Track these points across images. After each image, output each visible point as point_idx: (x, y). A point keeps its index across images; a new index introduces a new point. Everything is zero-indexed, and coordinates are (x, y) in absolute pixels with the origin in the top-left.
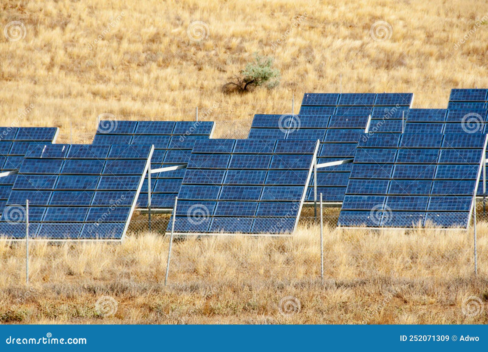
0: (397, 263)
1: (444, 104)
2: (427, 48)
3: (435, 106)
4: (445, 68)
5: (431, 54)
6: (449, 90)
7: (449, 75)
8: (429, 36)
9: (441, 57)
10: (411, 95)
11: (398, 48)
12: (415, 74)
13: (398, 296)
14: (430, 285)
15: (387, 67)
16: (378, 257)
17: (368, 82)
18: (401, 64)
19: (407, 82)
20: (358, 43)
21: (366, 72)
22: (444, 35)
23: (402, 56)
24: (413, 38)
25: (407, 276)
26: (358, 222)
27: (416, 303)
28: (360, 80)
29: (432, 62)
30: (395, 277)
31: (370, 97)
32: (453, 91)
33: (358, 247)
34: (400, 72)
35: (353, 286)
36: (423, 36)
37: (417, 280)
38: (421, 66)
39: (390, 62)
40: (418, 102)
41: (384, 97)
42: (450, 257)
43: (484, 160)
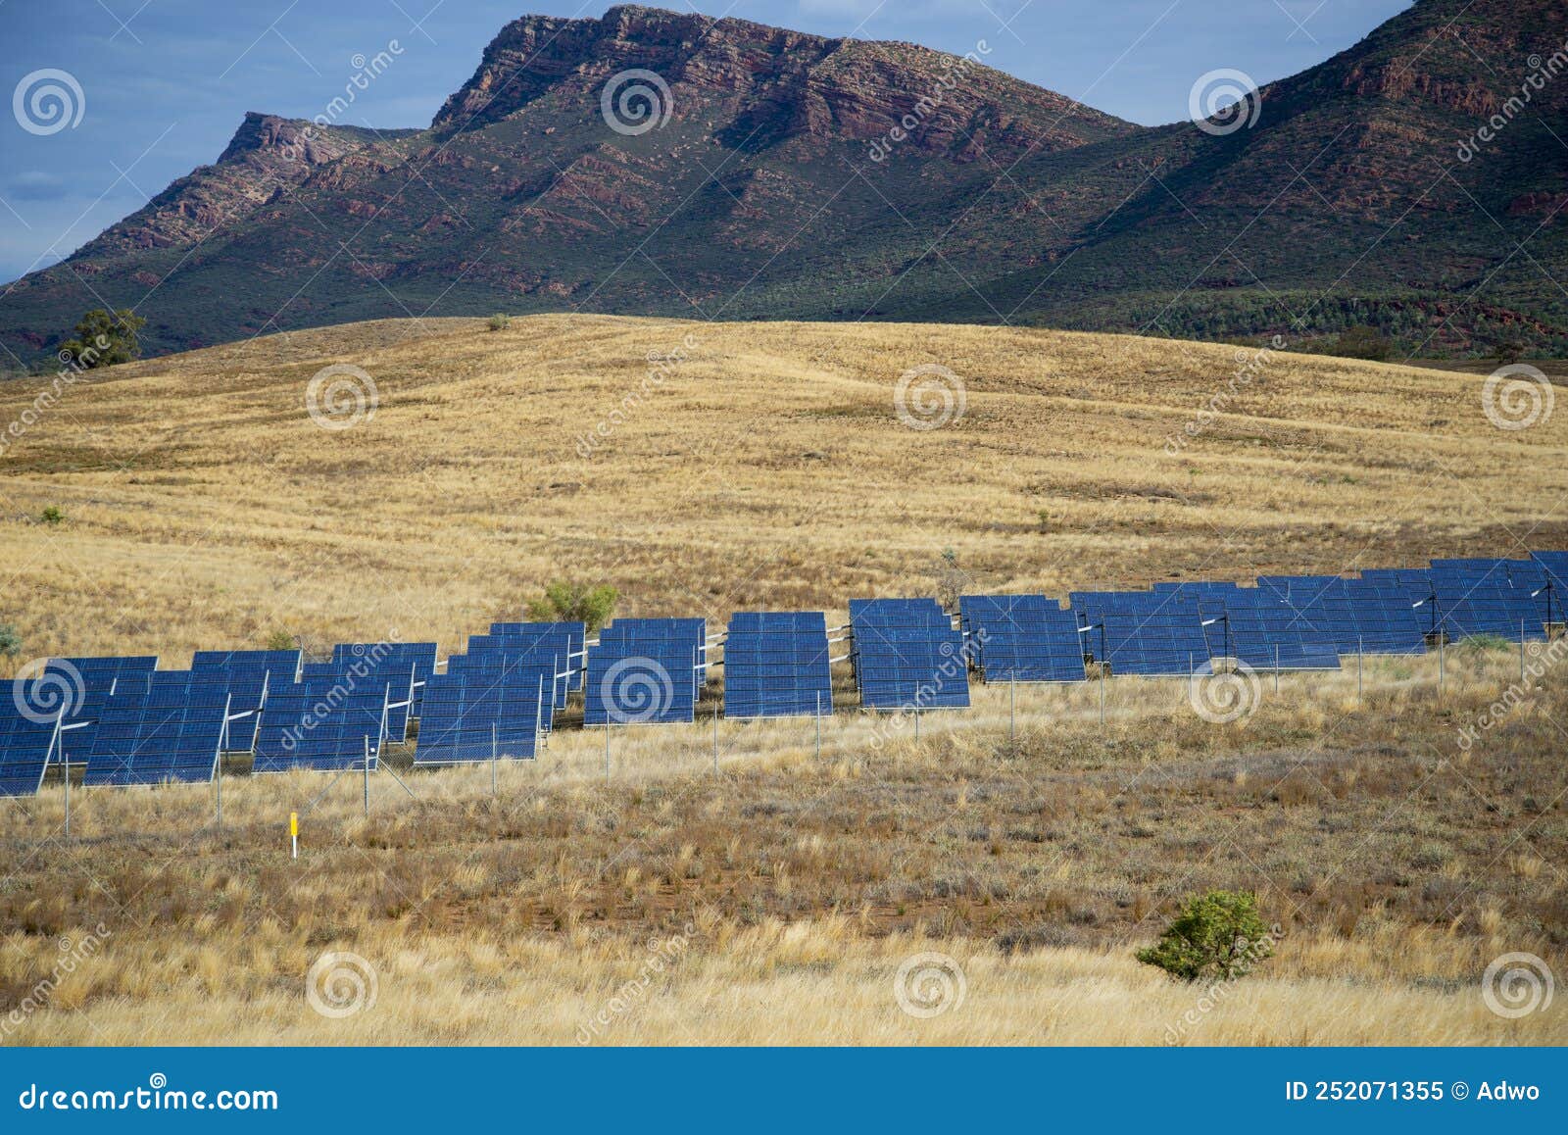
0: (143, 817)
1: (186, 665)
2: (169, 615)
3: (178, 668)
4: (187, 632)
5: (173, 620)
6: (192, 653)
7: (190, 639)
8: (171, 603)
9: (182, 622)
10: (155, 658)
11: (140, 614)
12: (157, 639)
13: (144, 850)
14: (176, 836)
15: (130, 633)
16: (123, 813)
17: (110, 646)
18: (144, 629)
19: (150, 646)
20: (100, 610)
21: (108, 637)
22: (184, 602)
23: (144, 622)
24: (155, 604)
25: (152, 830)
26: (101, 780)
27: (163, 855)
28: (103, 646)
29: (174, 628)
30: (140, 831)
31: (113, 661)
32: (198, 655)
33: (103, 804)
34: (143, 637)
35: (98, 842)
36: (165, 603)
37: (162, 833)
38: (164, 631)
39: (131, 629)
40: (162, 665)
41: (128, 660)
42: (194, 810)
43: (227, 718)
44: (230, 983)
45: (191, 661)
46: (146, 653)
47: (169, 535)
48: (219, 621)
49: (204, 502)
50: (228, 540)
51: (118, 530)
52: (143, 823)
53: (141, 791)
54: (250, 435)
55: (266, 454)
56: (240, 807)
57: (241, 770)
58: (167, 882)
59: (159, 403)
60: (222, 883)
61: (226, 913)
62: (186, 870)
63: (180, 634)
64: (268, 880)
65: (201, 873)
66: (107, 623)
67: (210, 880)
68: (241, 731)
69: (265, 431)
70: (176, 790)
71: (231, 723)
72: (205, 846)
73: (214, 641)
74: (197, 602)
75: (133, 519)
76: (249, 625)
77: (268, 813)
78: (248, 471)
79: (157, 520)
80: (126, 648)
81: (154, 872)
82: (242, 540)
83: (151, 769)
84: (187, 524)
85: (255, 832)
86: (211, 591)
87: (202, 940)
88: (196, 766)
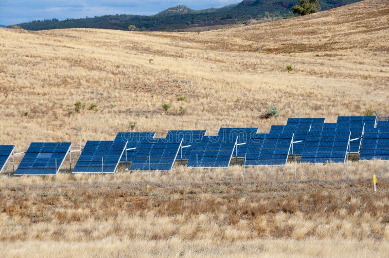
0: (321, 175)
1: (335, 121)
2: (329, 103)
3: (332, 122)
4: (335, 110)
5: (330, 105)
6: (337, 117)
7: (336, 112)
8: (329, 99)
9: (333, 106)
10: (324, 119)
11: (319, 103)
12: (325, 112)
13: (322, 186)
14: (332, 182)
15: (316, 110)
16: (314, 173)
17: (309, 114)
18: (320, 108)
19: (322, 114)
20: (305, 101)
21: (308, 111)
22: (334, 99)
23: (320, 105)
24: (324, 100)
25: (324, 179)
26: (307, 161)
27: (327, 188)
28: (306, 114)
29: (331, 108)
30: (320, 179)
31: (310, 119)
32: (339, 117)
33: (307, 169)
34: (320, 111)
35: (306, 182)
36: (328, 99)
37: (328, 180)
38: (327, 109)
39: (317, 108)
40: (327, 121)
41: (315, 119)
42: (339, 173)
43: (350, 140)
44: (353, 234)
45: (337, 119)
46: (321, 117)
47: (330, 75)
48: (347, 105)
49: (341, 63)
50: (350, 76)
51: (312, 73)
52: (321, 177)
53: (319, 165)
54: (359, 37)
55: (364, 45)
56: (355, 172)
57: (354, 159)
58: (330, 197)
59: (326, 27)
60: (349, 199)
61: (351, 210)
62: (337, 193)
63: (333, 110)
64: (365, 198)
65: (341, 194)
66: (307, 106)
67: (344, 198)
68: (354, 145)
69: (364, 36)
70: (332, 166)
71: (351, 142)
72: (343, 185)
73: (345, 113)
74: (339, 98)
75: (317, 69)
76: (357, 107)
77: (365, 175)
78: (357, 51)
79: (325, 69)
80: (314, 115)
81: (325, 193)
82: (356, 76)
83: (323, 158)
84: (335, 70)
85: (361, 181)
86: (344, 95)
87: (343, 218)
88: (339, 157)
